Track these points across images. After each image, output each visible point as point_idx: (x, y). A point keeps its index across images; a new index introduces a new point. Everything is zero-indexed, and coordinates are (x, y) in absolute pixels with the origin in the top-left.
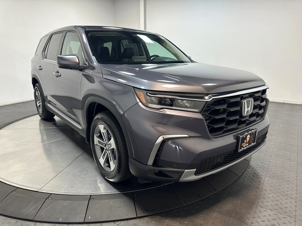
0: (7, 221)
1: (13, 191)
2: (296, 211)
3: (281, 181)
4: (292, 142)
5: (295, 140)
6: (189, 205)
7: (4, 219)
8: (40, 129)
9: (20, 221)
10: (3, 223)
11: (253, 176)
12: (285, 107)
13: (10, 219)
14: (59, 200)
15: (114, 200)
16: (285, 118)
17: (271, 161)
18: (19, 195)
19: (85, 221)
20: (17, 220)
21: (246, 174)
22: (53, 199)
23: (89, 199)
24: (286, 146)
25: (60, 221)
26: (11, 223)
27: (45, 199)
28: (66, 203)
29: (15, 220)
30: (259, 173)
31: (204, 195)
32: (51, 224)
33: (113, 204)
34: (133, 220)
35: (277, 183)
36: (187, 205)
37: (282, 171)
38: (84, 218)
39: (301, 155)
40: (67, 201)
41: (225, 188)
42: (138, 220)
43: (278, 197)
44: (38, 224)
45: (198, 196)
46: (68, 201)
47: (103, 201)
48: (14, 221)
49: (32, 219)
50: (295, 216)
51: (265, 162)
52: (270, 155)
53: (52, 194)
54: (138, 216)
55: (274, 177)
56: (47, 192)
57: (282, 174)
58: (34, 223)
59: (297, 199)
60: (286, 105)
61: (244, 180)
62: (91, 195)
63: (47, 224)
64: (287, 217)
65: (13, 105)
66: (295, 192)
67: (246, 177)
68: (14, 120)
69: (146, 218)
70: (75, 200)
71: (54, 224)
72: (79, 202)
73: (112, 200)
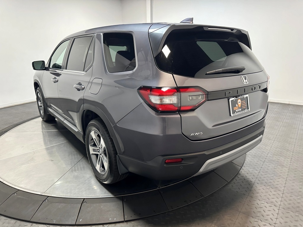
0: (7, 221)
1: (14, 193)
2: (277, 219)
3: (269, 188)
4: (288, 147)
5: (292, 145)
6: (174, 210)
7: (5, 219)
8: (43, 132)
9: (19, 222)
10: (3, 223)
11: (242, 182)
12: (290, 109)
13: (10, 219)
14: (54, 202)
15: (105, 204)
16: (287, 121)
17: (263, 166)
18: (19, 197)
19: (76, 224)
20: (16, 221)
21: (236, 180)
22: (49, 202)
23: (82, 202)
24: (282, 151)
25: (54, 223)
26: (10, 223)
27: (42, 201)
28: (61, 206)
29: (15, 220)
30: (248, 179)
31: (190, 201)
32: (45, 225)
33: (103, 208)
34: (121, 224)
35: (264, 189)
36: (173, 210)
37: (272, 178)
38: (76, 221)
39: (294, 161)
40: (61, 204)
41: (212, 193)
42: (125, 224)
43: (262, 204)
44: (34, 224)
45: (185, 202)
46: (63, 204)
47: (95, 205)
48: (13, 221)
49: (29, 220)
50: (275, 224)
51: (257, 167)
52: (263, 160)
53: (49, 197)
54: (125, 220)
55: (262, 183)
56: (45, 195)
57: (271, 181)
58: (31, 224)
59: (281, 206)
60: (291, 106)
61: (232, 186)
62: (84, 199)
63: (42, 225)
64: (267, 224)
65: (23, 105)
66: (280, 199)
67: (235, 183)
68: (22, 121)
69: (133, 222)
70: (69, 203)
71: (48, 226)
72: (72, 205)
73: (103, 204)
